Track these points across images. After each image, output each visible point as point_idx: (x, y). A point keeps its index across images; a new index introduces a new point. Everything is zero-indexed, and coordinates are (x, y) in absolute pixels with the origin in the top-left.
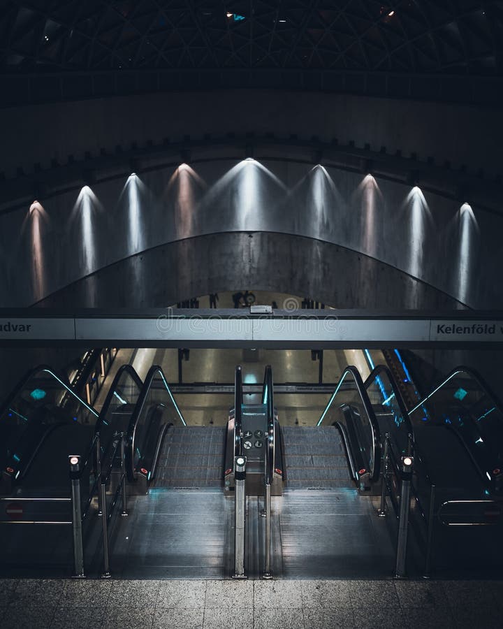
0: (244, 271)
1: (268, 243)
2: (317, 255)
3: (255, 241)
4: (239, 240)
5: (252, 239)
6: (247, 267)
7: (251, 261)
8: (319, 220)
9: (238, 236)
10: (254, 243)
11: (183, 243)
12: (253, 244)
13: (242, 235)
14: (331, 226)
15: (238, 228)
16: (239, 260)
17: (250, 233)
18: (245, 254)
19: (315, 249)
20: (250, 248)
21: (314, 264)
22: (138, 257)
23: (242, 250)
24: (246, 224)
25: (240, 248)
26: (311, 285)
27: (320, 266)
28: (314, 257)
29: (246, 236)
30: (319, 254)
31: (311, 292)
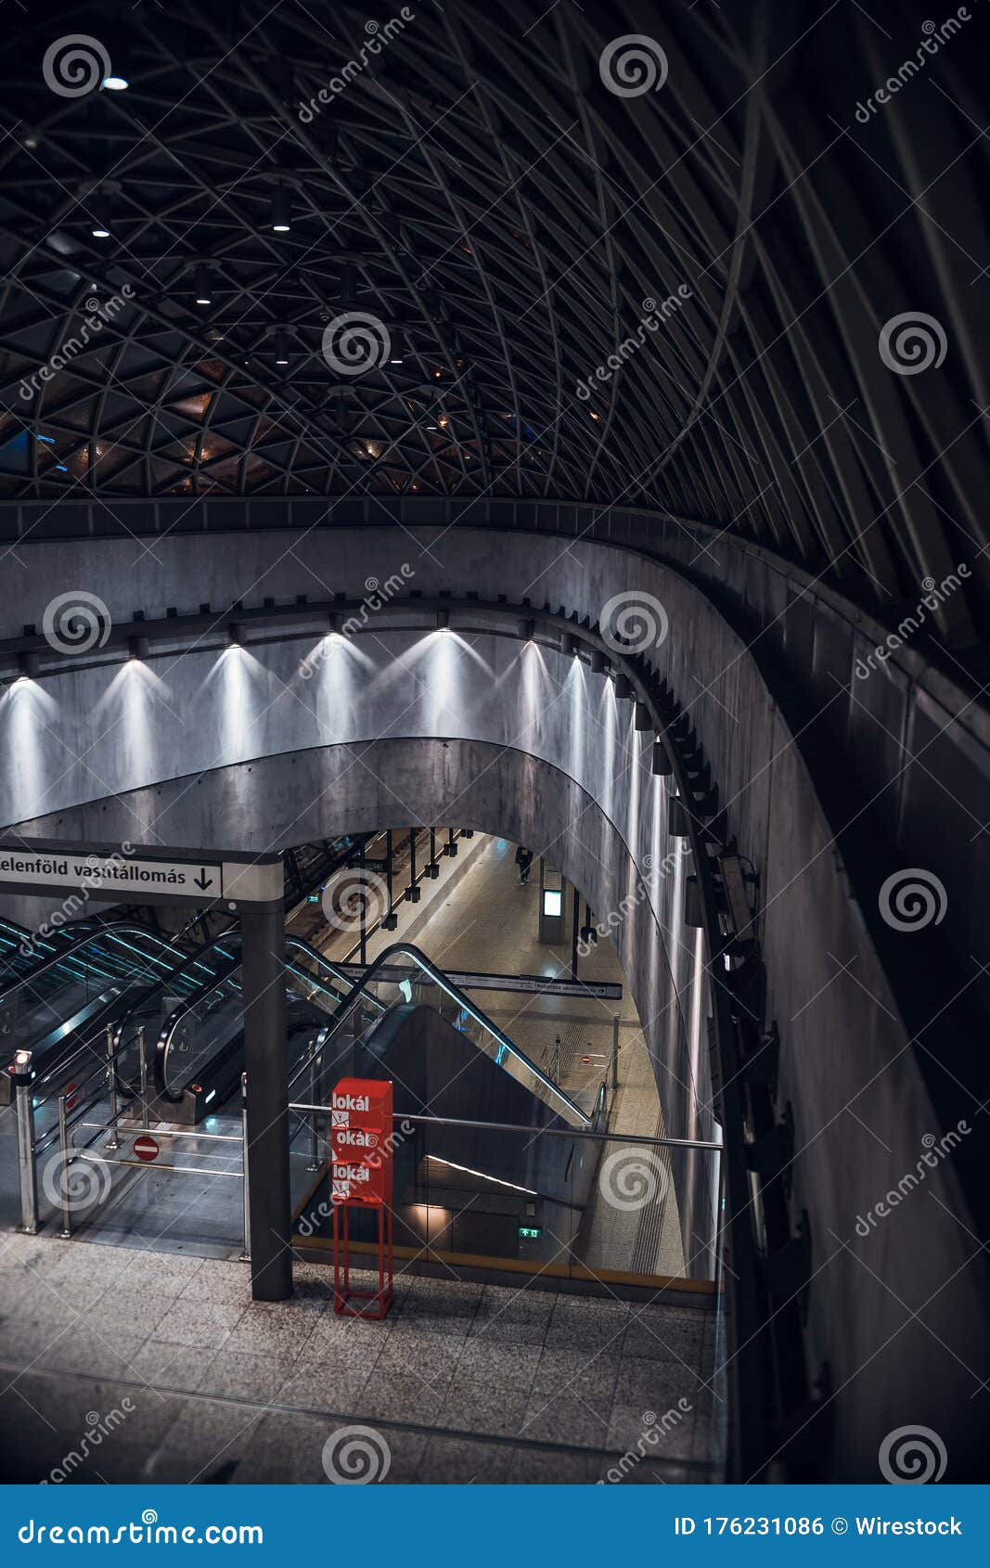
0: (434, 798)
1: (471, 757)
2: (529, 777)
3: (452, 753)
4: (428, 750)
5: (448, 750)
6: (441, 791)
7: (446, 783)
8: (532, 724)
9: (427, 745)
10: (451, 755)
11: (332, 750)
12: (448, 757)
13: (433, 742)
14: (544, 736)
15: (425, 731)
16: (429, 781)
17: (444, 740)
18: (437, 771)
19: (526, 768)
20: (444, 763)
21: (526, 791)
22: (244, 767)
23: (433, 765)
24: (438, 727)
25: (429, 763)
26: (523, 824)
27: (533, 795)
28: (526, 781)
29: (439, 745)
30: (532, 777)
31: (523, 836)
